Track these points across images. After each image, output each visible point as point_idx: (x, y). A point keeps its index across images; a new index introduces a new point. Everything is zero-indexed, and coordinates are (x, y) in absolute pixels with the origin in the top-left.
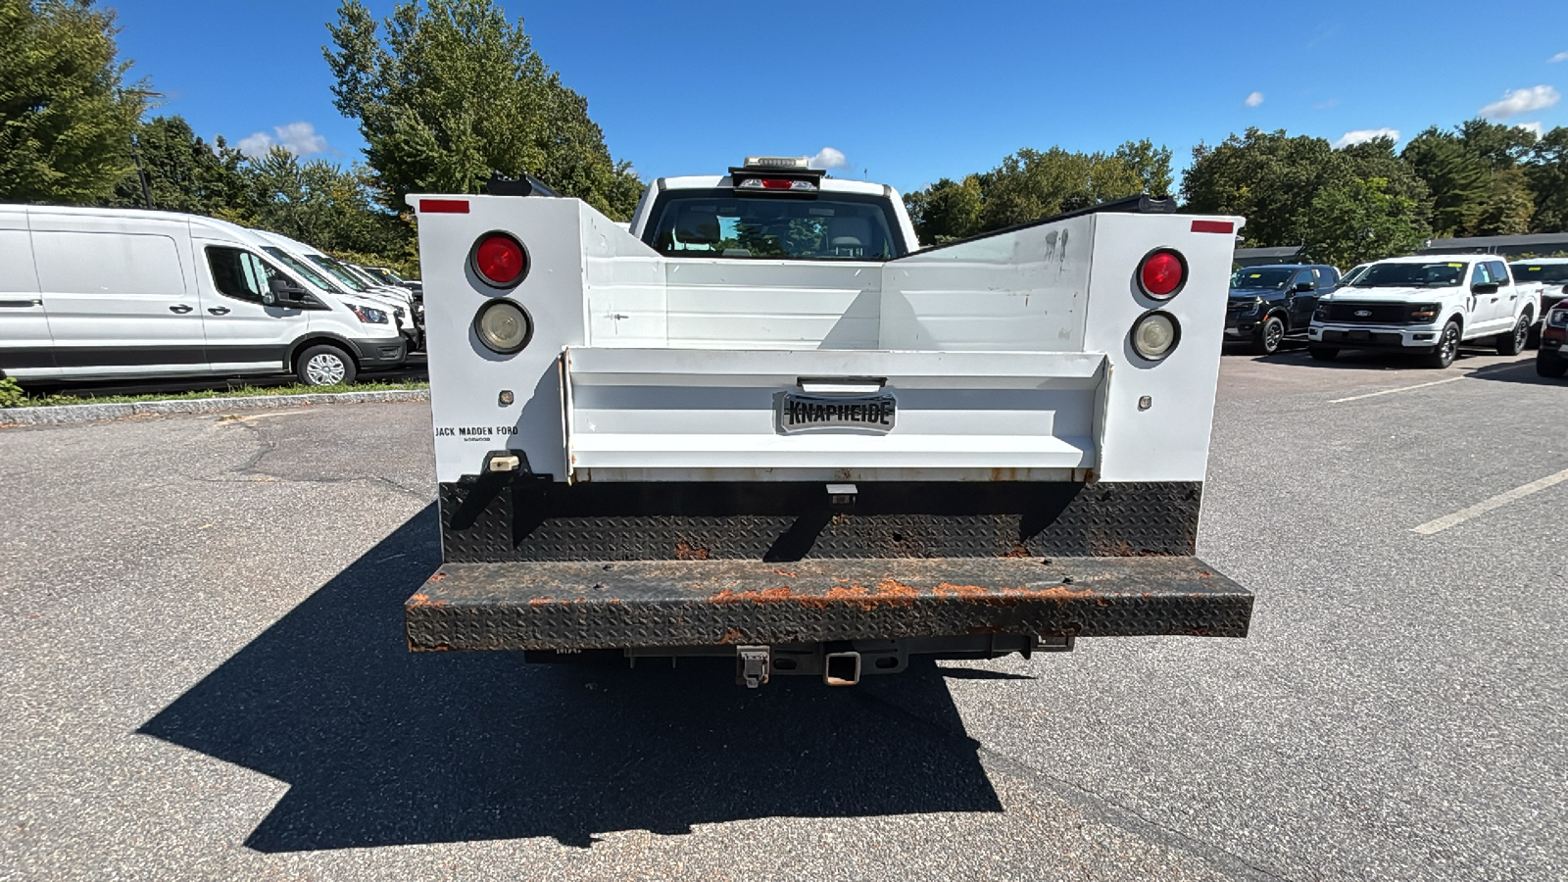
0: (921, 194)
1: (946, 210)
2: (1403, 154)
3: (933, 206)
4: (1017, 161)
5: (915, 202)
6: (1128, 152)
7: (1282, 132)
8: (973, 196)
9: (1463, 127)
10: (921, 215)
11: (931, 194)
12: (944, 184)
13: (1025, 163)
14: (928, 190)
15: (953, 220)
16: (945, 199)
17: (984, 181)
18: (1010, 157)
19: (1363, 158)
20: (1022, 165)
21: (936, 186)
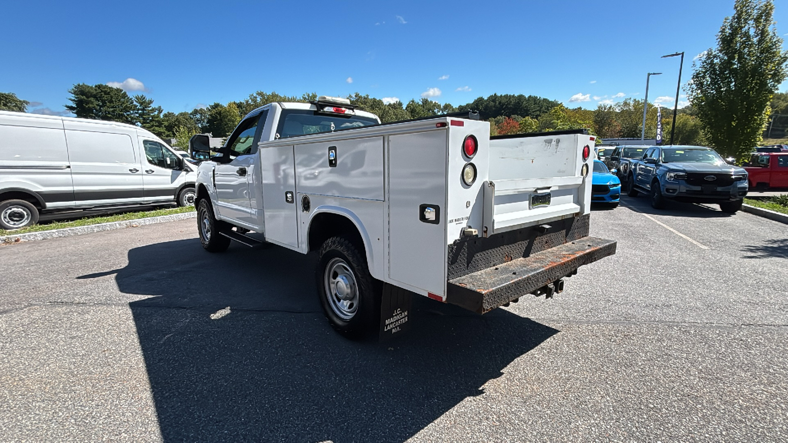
0: (204, 110)
1: (221, 120)
2: (406, 108)
3: (213, 117)
4: (256, 97)
5: (201, 114)
6: (307, 98)
7: (367, 96)
8: (235, 113)
9: (421, 100)
10: (206, 121)
11: (209, 110)
12: (216, 106)
13: (261, 99)
14: (208, 108)
15: (226, 125)
16: (220, 113)
17: (239, 106)
18: (252, 95)
19: (395, 109)
20: (259, 99)
21: (212, 106)
